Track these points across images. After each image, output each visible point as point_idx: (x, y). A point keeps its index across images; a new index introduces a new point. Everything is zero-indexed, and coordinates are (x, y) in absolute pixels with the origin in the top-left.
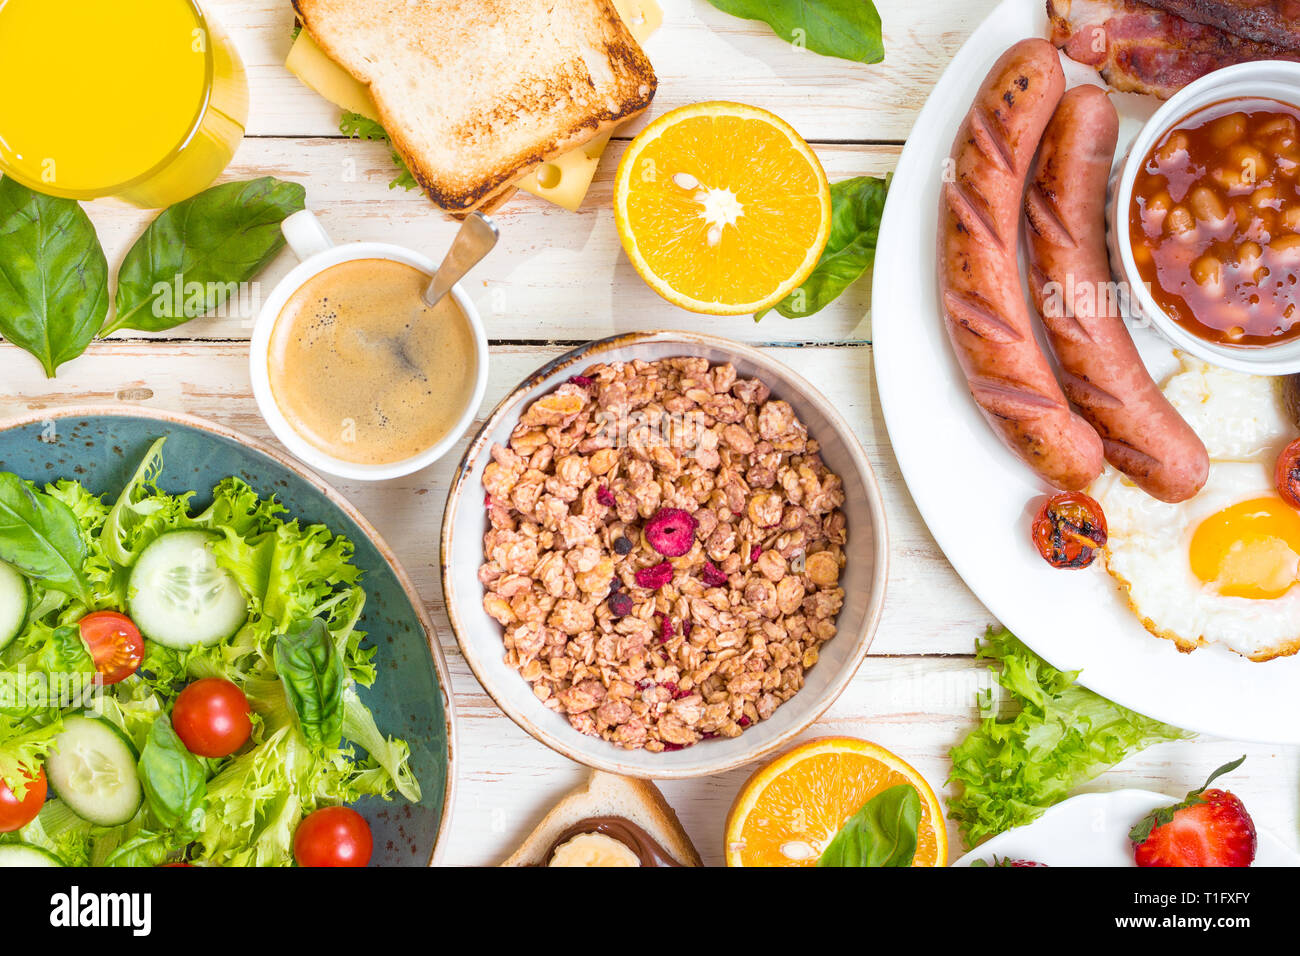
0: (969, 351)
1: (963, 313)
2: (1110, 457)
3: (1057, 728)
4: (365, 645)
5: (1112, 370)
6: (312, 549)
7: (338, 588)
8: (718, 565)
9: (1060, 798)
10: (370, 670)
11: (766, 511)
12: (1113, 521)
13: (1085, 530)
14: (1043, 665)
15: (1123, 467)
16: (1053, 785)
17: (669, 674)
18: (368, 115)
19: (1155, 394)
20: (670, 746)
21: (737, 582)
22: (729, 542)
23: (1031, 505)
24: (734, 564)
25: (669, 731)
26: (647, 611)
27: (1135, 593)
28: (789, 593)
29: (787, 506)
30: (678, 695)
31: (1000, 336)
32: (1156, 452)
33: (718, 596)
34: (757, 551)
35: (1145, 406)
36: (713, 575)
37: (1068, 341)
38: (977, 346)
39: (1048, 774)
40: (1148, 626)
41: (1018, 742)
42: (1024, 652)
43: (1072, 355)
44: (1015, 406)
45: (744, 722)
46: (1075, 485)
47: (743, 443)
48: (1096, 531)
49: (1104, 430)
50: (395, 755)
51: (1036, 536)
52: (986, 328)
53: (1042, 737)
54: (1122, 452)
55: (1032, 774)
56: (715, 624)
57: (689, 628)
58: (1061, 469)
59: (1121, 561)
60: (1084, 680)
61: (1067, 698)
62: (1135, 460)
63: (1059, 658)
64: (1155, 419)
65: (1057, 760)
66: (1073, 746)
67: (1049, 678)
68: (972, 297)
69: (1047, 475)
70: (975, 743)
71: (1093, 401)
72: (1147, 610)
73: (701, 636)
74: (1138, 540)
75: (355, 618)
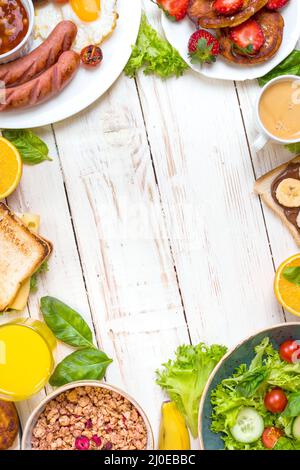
0: (45, 95)
1: (35, 98)
2: (68, 49)
3: (149, 49)
4: (235, 372)
5: (43, 53)
6: (219, 401)
7: (226, 388)
8: (86, 424)
9: (169, 45)
10: (241, 367)
11: (65, 420)
12: (87, 44)
13: (90, 52)
14: (132, 56)
15: (70, 44)
16: (166, 47)
17: (120, 423)
18: (29, 283)
19: (47, 40)
20: (139, 415)
21: (88, 418)
22: (78, 425)
23: (87, 69)
24: (84, 420)
25: (135, 417)
26: (107, 436)
27: (105, 34)
28: (83, 402)
29: (61, 415)
30: (124, 419)
31: (39, 86)
32: (63, 36)
33: (94, 421)
34: (76, 416)
35: (51, 41)
36: (89, 424)
37: (37, 68)
38: (44, 92)
39: (163, 49)
40: (114, 28)
41: (155, 59)
42: (129, 62)
43: (41, 66)
44: (59, 78)
45: (123, 399)
46: (78, 57)
47: (51, 436)
48: (89, 49)
49: (61, 52)
50: (259, 349)
51: (95, 65)
52: (38, 90)
53: (153, 52)
54: (66, 45)
55: (164, 53)
56: (102, 417)
57: (106, 423)
58: (74, 61)
59: (97, 41)
60: (134, 43)
61: (140, 48)
62: (67, 41)
63: (129, 52)
64: (54, 38)
65: (159, 48)
66: (154, 44)
67: (135, 54)
68: (30, 96)
69: (78, 66)
70: (159, 72)
71: (53, 57)
72: (109, 29)
73: (107, 420)
74: (90, 37)
75: (230, 379)
